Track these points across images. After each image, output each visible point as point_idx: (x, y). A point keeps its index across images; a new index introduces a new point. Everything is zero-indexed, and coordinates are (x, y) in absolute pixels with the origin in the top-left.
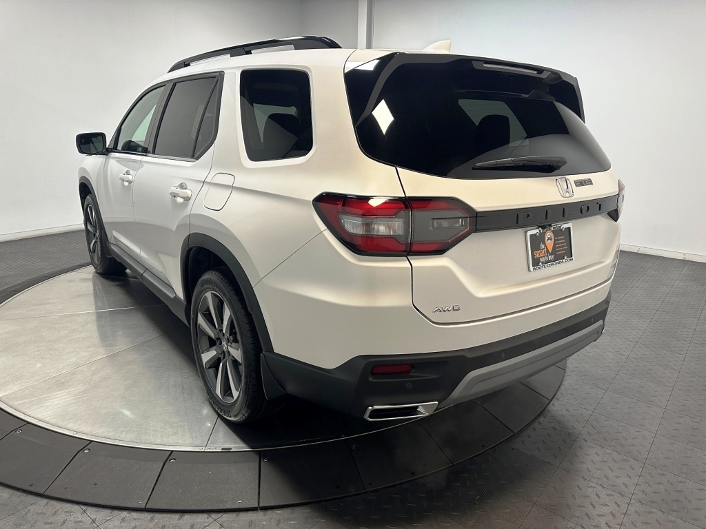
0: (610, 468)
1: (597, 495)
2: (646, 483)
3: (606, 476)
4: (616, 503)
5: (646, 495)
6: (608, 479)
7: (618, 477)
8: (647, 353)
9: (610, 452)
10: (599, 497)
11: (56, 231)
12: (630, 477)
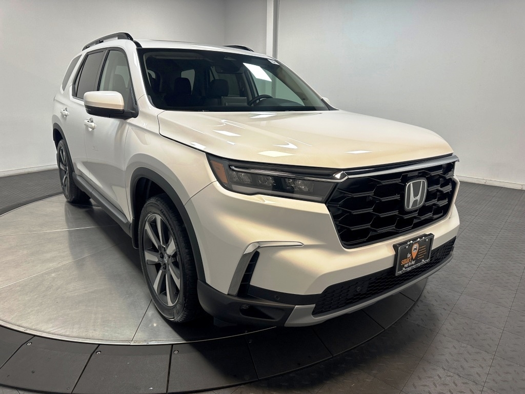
0: (465, 359)
1: (454, 383)
2: (496, 372)
3: (462, 367)
4: (471, 390)
5: (496, 383)
6: (464, 369)
7: (472, 367)
8: (495, 263)
9: (465, 345)
10: (456, 385)
11: (35, 170)
12: (482, 368)
